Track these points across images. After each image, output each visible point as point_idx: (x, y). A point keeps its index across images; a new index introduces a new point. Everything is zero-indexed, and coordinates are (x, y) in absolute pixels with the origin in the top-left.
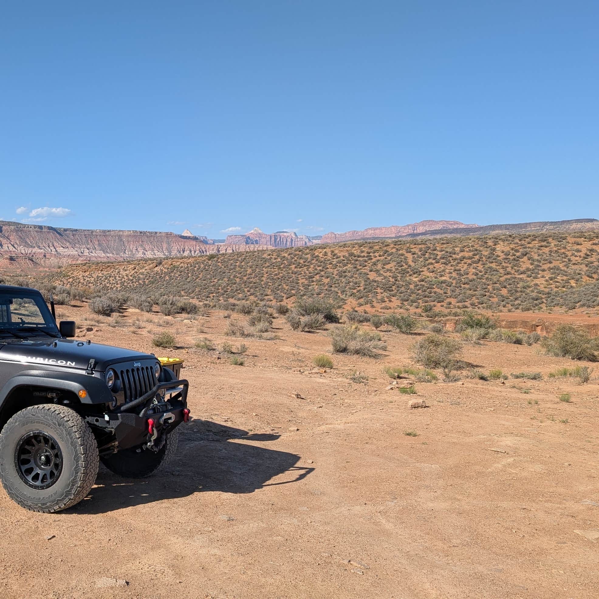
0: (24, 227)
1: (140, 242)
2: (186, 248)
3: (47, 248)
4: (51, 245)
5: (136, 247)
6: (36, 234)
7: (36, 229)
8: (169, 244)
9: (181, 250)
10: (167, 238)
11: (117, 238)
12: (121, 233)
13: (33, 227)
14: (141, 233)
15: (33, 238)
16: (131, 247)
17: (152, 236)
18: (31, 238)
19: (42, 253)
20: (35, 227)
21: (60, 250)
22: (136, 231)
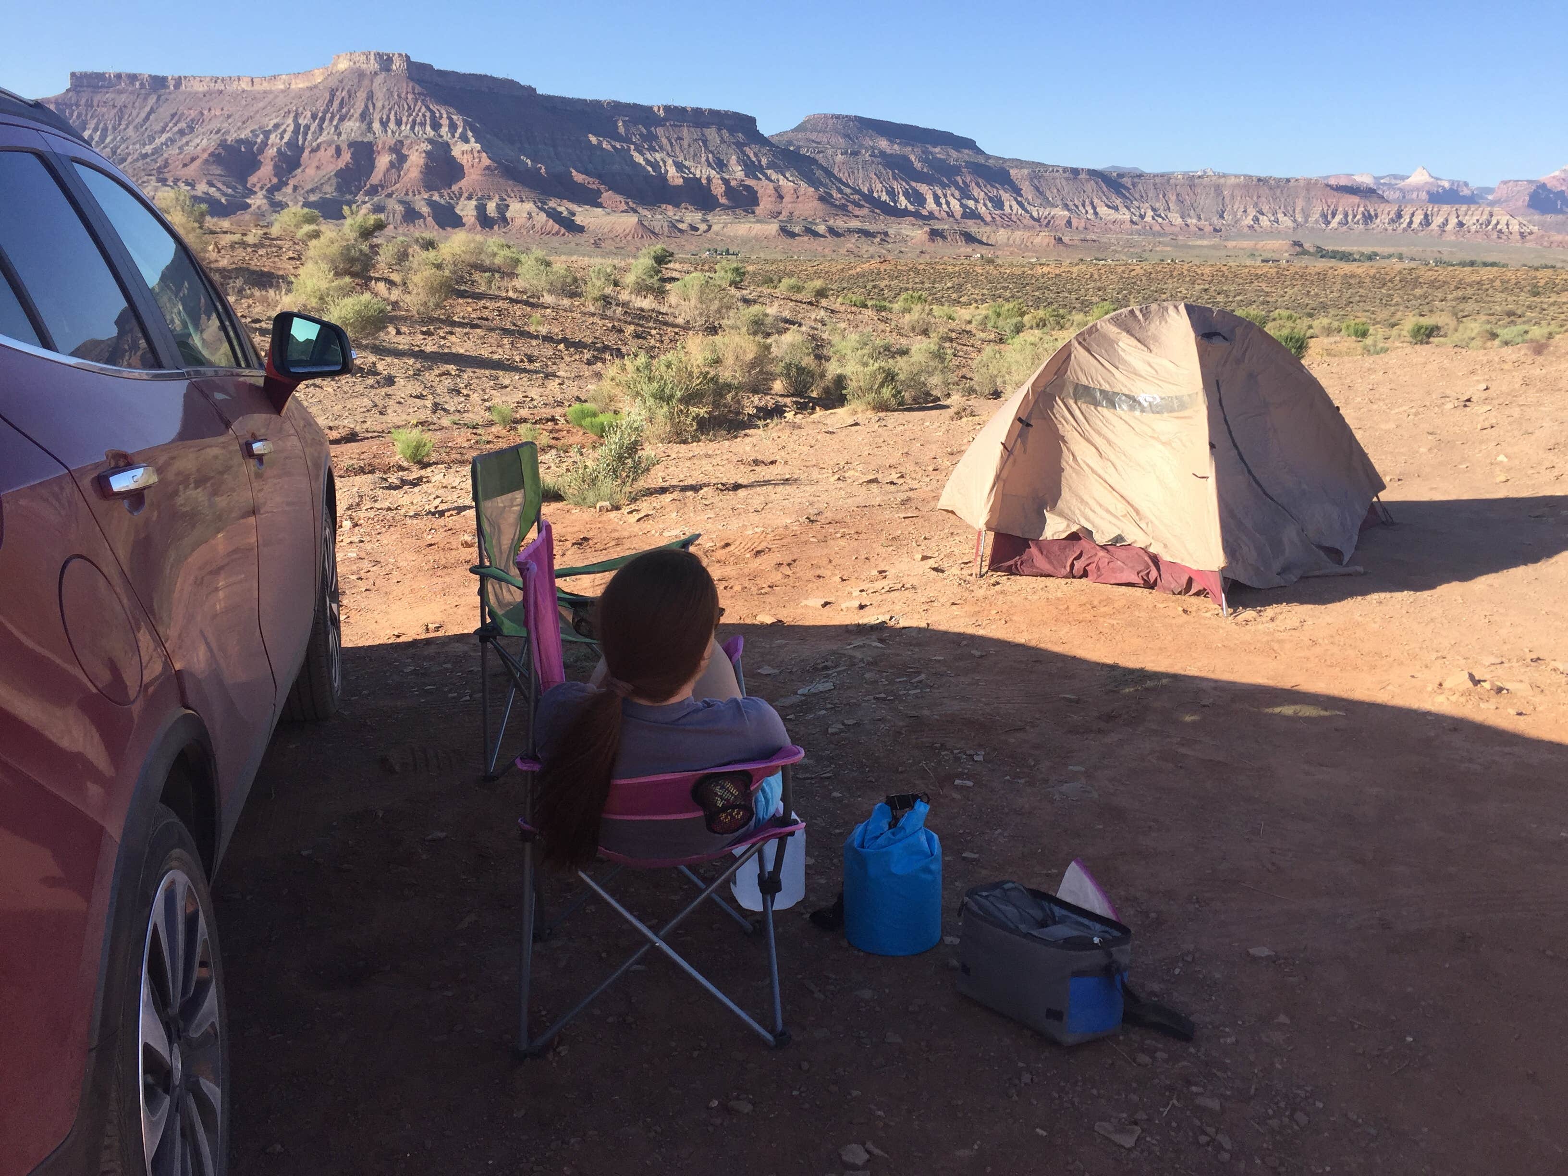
0: (1046, 172)
1: (1255, 198)
2: (1340, 209)
3: (1081, 208)
4: (1087, 203)
5: (1245, 207)
6: (1064, 183)
7: (1066, 175)
8: (1308, 200)
9: (1330, 212)
10: (1308, 190)
11: (1213, 189)
12: (1222, 181)
13: (1061, 172)
14: (1259, 180)
15: (1058, 190)
16: (1236, 207)
17: (1278, 187)
18: (1055, 191)
19: (1064, 216)
20: (1065, 170)
21: (1103, 210)
22: (1250, 177)
